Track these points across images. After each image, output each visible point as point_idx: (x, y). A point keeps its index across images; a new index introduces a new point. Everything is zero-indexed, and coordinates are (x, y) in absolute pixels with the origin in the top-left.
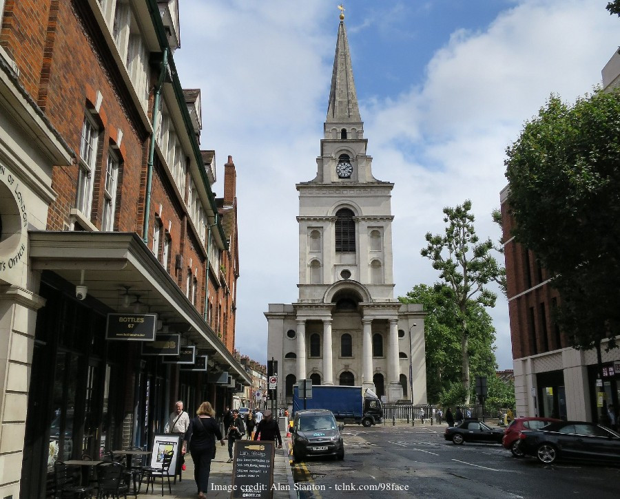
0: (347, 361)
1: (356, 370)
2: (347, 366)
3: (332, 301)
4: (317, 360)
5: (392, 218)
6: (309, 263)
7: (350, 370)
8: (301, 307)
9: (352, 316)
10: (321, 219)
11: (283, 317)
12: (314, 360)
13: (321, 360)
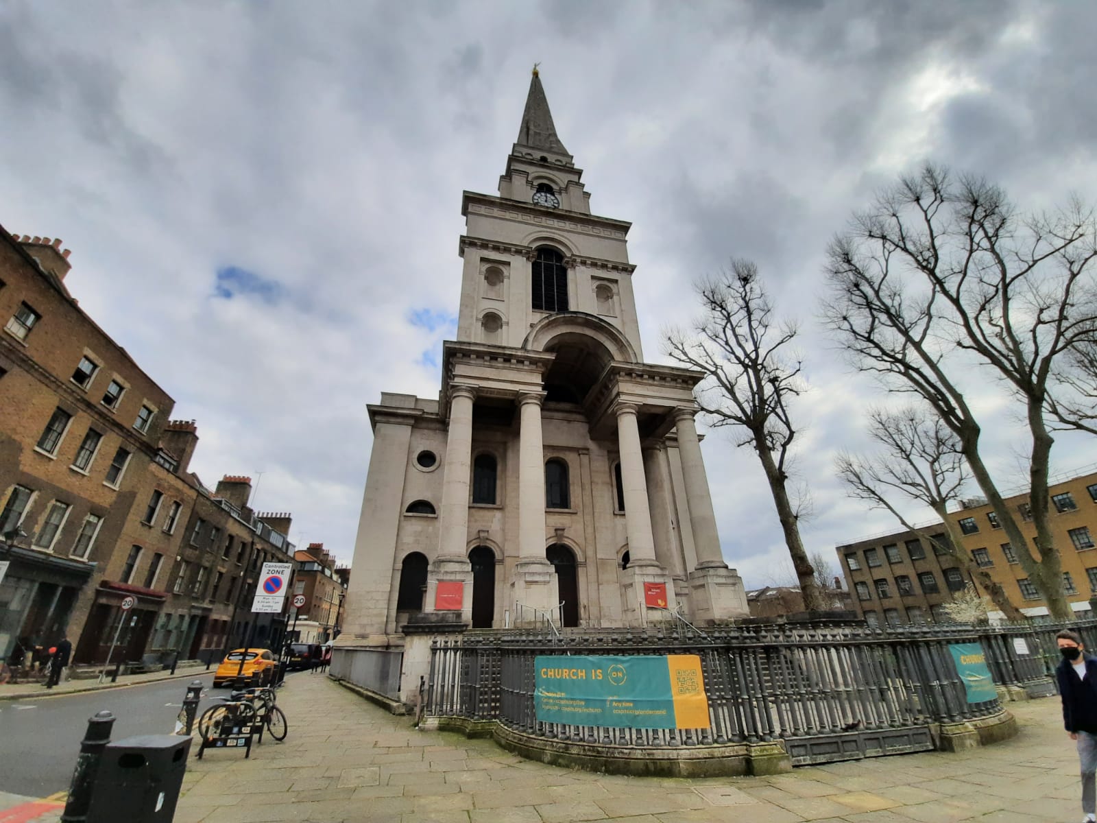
0: (559, 520)
1: (581, 541)
2: (559, 531)
3: (548, 349)
4: (488, 514)
5: (633, 268)
6: (481, 316)
7: (567, 542)
8: (466, 354)
9: (569, 421)
10: (506, 249)
11: (412, 422)
12: (482, 513)
13: (498, 514)
